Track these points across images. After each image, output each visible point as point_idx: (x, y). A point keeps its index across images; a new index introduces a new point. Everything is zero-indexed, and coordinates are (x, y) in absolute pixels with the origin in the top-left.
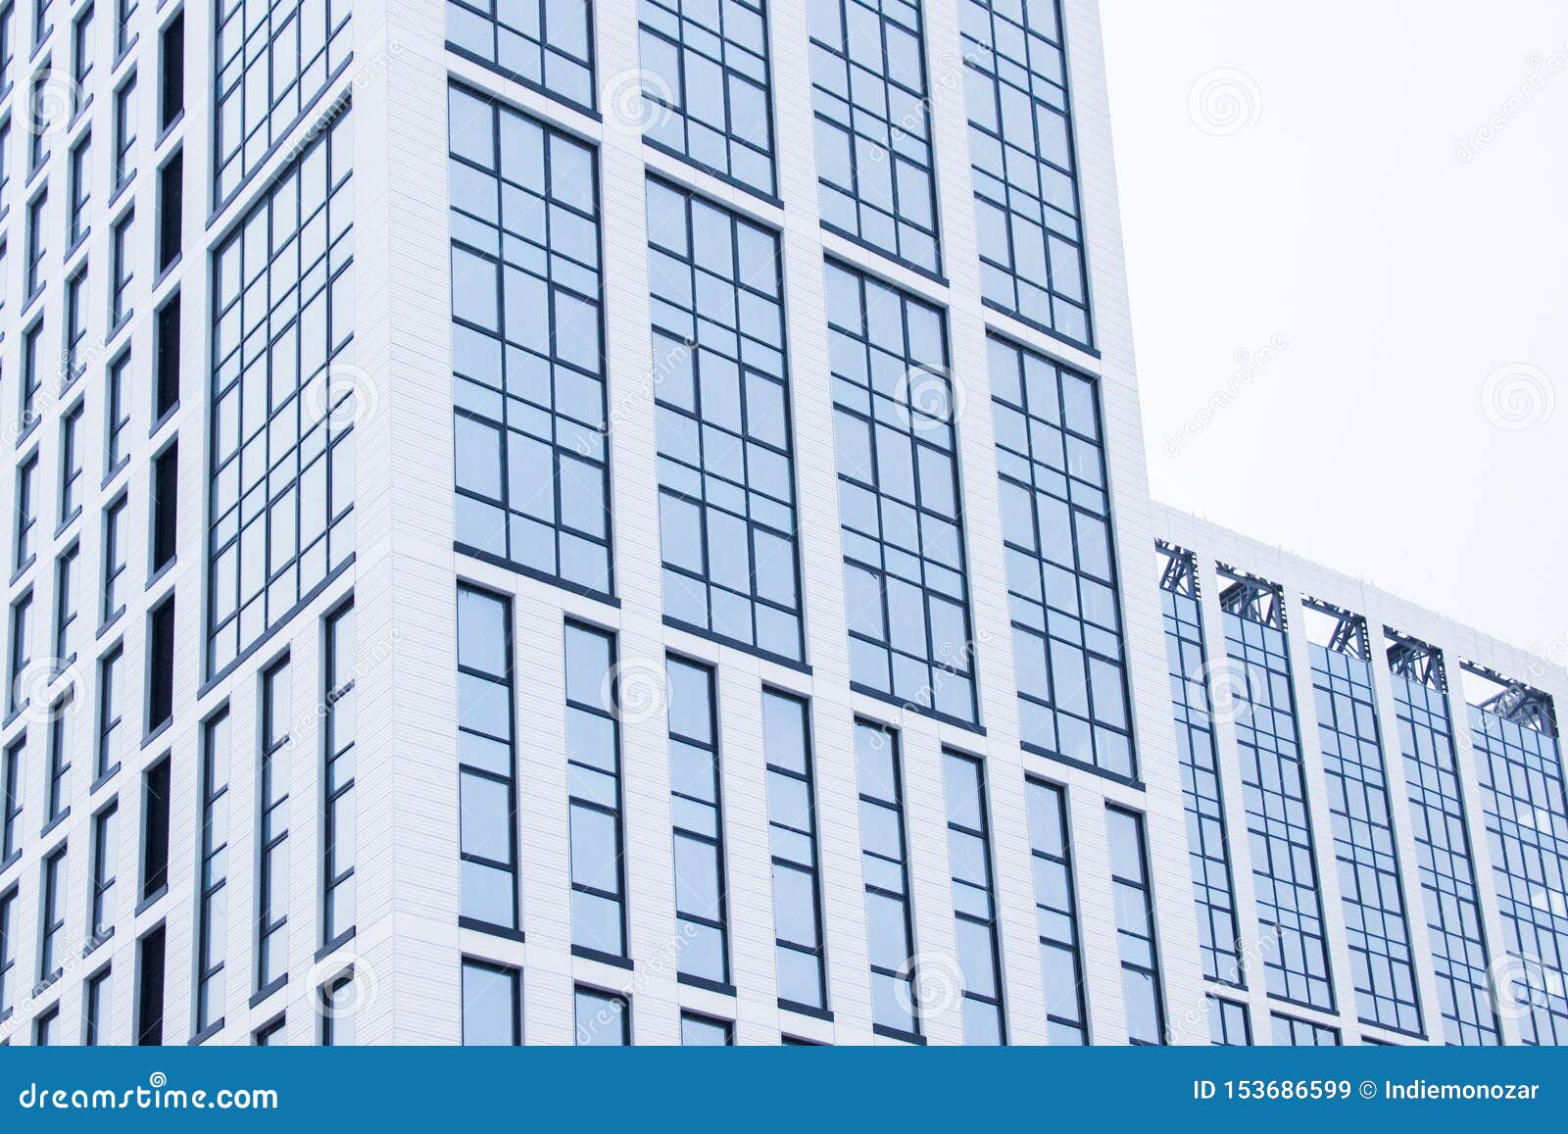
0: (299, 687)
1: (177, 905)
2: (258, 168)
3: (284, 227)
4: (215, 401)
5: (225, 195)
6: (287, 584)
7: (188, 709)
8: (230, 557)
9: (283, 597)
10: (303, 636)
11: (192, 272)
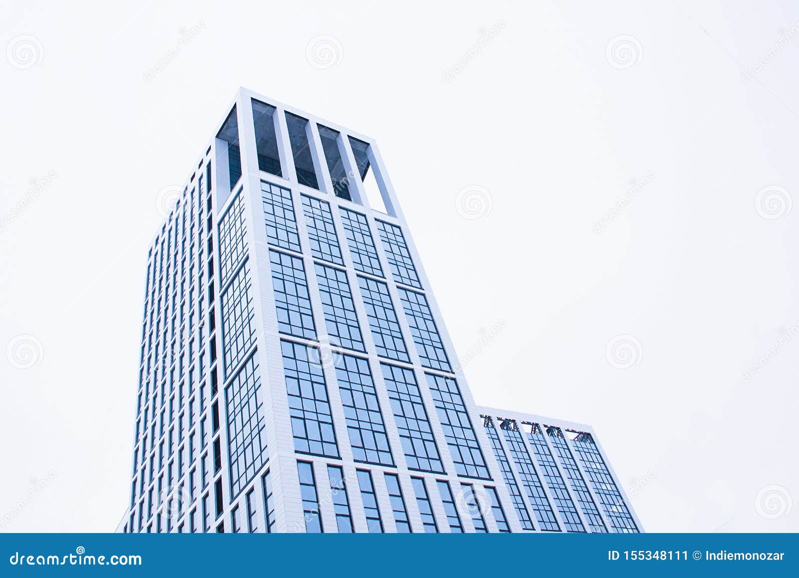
0: (257, 497)
2: (235, 368)
3: (243, 380)
4: (228, 425)
5: (228, 375)
6: (251, 469)
7: (227, 508)
8: (235, 465)
9: (250, 473)
10: (257, 482)
11: (221, 394)
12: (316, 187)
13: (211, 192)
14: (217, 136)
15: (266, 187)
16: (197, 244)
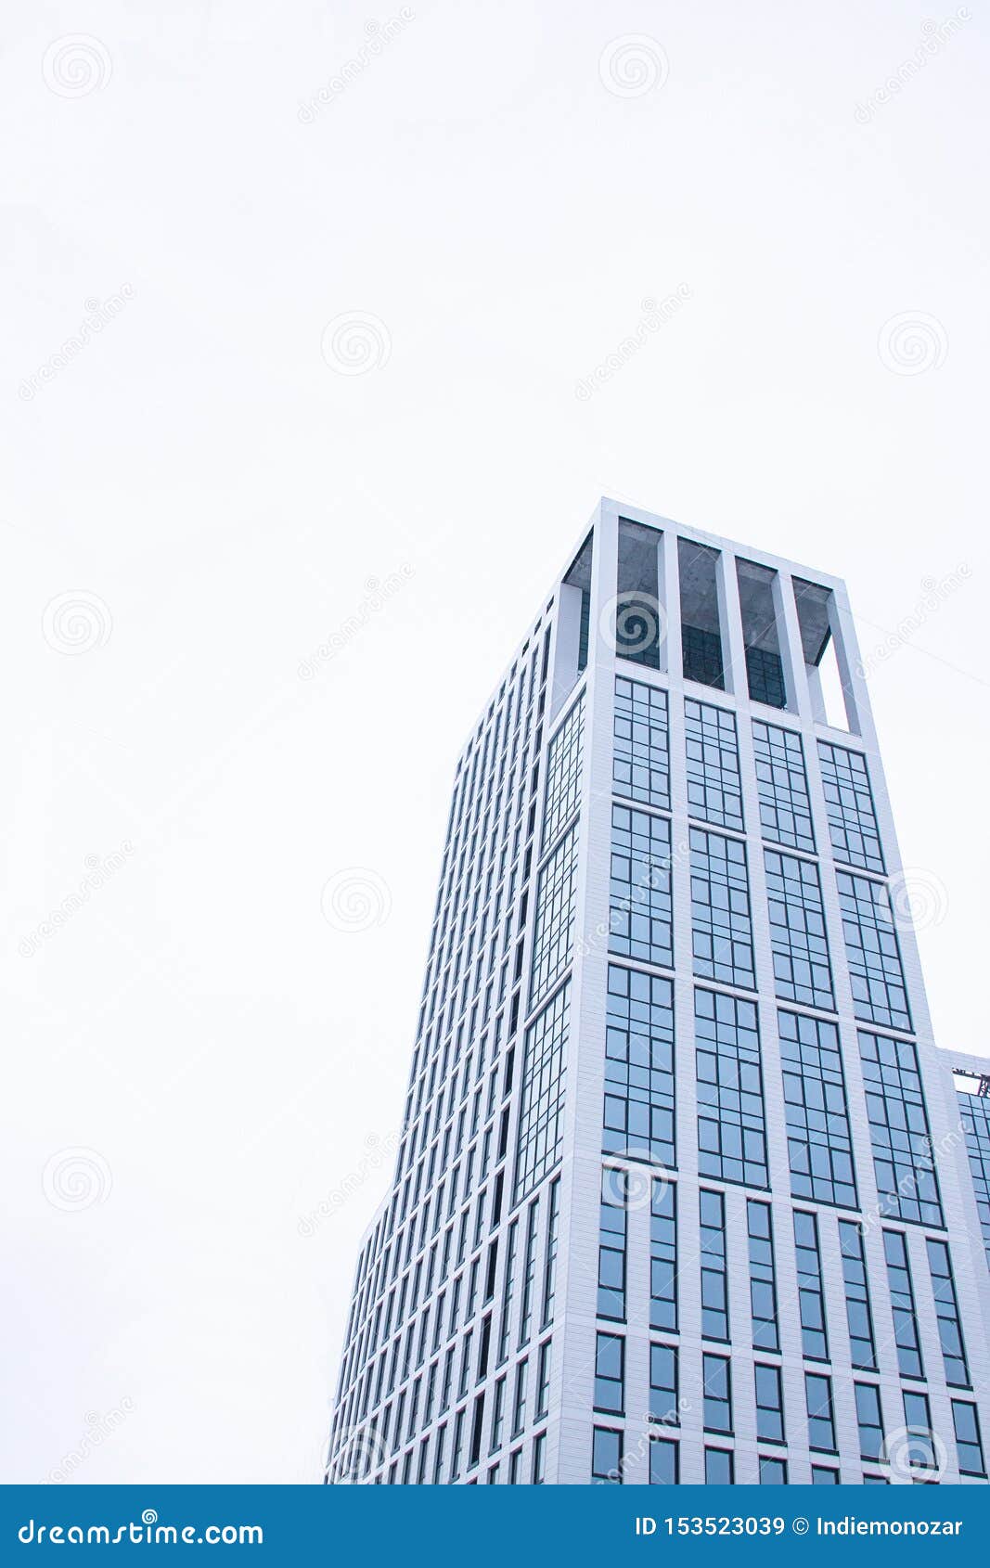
0: (542, 1211)
1: (496, 1304)
4: (523, 1090)
5: (533, 1007)
6: (541, 1167)
7: (506, 1219)
8: (524, 1153)
9: (539, 1173)
10: (544, 1189)
11: (519, 1037)
12: (720, 685)
13: (546, 683)
14: (565, 581)
15: (624, 688)
16: (518, 772)
